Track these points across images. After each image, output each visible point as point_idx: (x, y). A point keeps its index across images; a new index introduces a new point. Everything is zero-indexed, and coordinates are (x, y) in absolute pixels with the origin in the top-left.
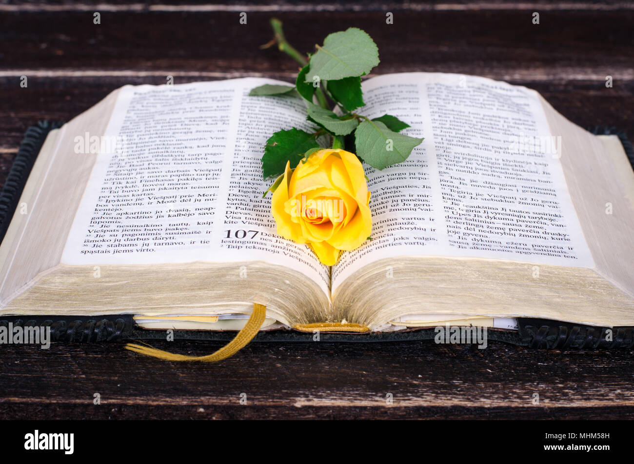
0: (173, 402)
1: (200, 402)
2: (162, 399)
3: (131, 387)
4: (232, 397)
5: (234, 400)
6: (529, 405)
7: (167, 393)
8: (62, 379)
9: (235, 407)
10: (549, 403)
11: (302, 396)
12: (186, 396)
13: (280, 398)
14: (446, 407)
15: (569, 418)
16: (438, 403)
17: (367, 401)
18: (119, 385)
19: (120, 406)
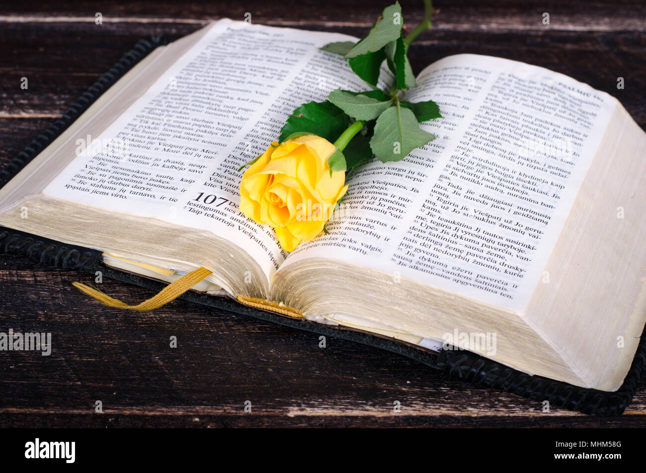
0: (169, 412)
1: (195, 412)
2: (158, 409)
3: (127, 395)
4: (226, 406)
5: (228, 409)
6: (515, 415)
7: (163, 403)
8: (58, 387)
9: (229, 417)
10: (534, 412)
11: (295, 405)
12: (181, 405)
13: (274, 407)
14: (435, 417)
15: (552, 426)
16: (428, 413)
17: (358, 411)
18: (114, 394)
19: (117, 417)
